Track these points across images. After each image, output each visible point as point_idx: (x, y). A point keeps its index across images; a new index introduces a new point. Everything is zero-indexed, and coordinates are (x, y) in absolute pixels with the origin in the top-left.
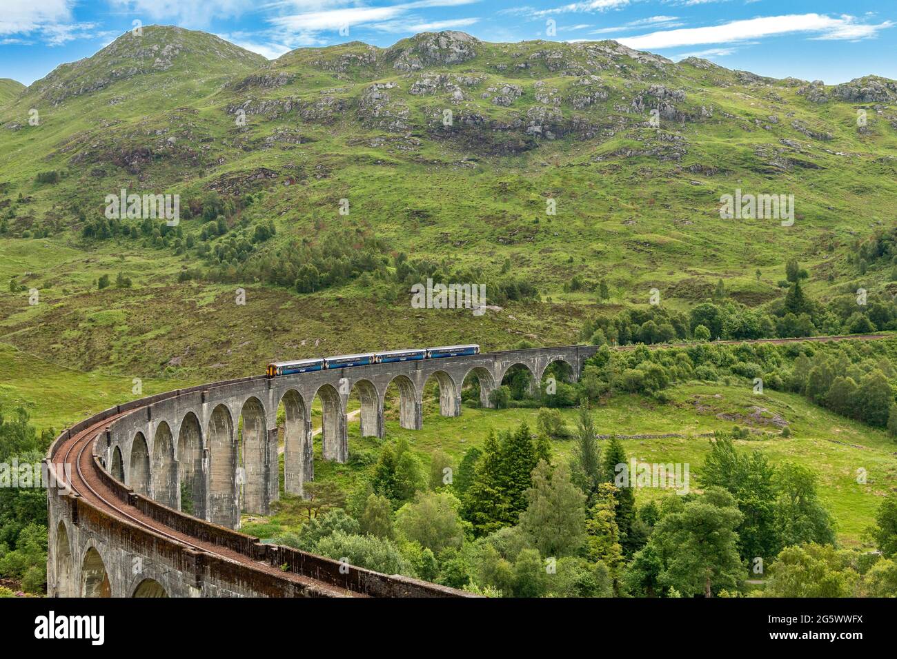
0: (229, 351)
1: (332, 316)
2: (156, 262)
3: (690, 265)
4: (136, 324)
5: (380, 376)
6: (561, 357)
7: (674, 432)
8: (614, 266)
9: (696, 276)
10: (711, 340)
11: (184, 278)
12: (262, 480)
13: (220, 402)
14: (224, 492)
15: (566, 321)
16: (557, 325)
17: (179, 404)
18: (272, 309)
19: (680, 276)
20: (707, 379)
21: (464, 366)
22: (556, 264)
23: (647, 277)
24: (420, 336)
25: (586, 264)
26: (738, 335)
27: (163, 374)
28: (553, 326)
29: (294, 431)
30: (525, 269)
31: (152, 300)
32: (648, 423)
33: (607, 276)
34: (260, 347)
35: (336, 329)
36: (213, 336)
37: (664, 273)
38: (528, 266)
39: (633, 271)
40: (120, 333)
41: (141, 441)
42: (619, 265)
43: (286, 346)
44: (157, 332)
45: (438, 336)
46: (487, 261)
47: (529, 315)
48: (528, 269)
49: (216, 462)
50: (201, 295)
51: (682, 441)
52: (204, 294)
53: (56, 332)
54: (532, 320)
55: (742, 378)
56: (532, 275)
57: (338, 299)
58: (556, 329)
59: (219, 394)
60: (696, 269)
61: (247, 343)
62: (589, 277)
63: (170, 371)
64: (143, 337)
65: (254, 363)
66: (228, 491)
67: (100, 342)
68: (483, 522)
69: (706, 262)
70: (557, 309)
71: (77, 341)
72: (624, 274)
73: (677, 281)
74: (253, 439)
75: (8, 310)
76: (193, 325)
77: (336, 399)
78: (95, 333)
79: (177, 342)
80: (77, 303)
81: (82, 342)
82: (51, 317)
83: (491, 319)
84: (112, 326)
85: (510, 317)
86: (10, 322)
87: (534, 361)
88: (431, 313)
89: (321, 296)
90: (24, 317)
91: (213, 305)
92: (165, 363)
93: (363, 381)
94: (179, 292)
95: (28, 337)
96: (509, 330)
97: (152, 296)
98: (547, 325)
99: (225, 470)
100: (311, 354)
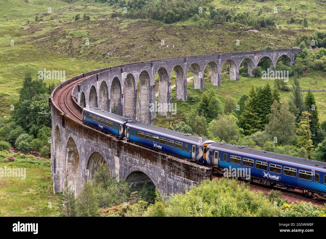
0: (134, 49)
1: (181, 34)
2: (101, 8)
4: (92, 37)
5: (202, 62)
6: (285, 54)
8: (310, 12)
11: (114, 16)
13: (129, 73)
14: (131, 113)
15: (288, 37)
16: (284, 39)
17: (111, 73)
18: (153, 31)
21: (241, 57)
22: (284, 11)
24: (221, 43)
25: (297, 11)
27: (104, 60)
28: (281, 39)
29: (163, 86)
30: (269, 13)
31: (99, 26)
32: (325, 84)
33: (307, 17)
34: (148, 48)
35: (182, 40)
36: (126, 43)
39: (319, 14)
40: (85, 41)
41: (94, 90)
42: (312, 12)
44: (101, 40)
45: (229, 44)
46: (252, 9)
47: (271, 34)
48: (271, 13)
49: (128, 100)
50: (121, 24)
52: (123, 23)
53: (55, 40)
54: (272, 37)
56: (272, 16)
57: (183, 26)
58: (283, 41)
59: (129, 69)
61: (142, 46)
62: (299, 17)
63: (107, 58)
64: (95, 43)
65: (145, 55)
66: (133, 113)
67: (75, 44)
68: (249, 128)
70: (283, 32)
71: (65, 44)
72: (315, 16)
74: (144, 89)
75: (34, 29)
76: (118, 38)
77: (182, 72)
78: (74, 40)
79: (110, 45)
80: (65, 27)
81: (67, 44)
82: (53, 33)
83: (253, 36)
84: (81, 38)
85: (262, 35)
86: (35, 35)
87: (273, 55)
88: (226, 33)
89: (176, 25)
90: (41, 33)
91: (127, 28)
92: (105, 54)
93: (194, 64)
94: (111, 22)
95: (43, 42)
96: (261, 41)
97: (99, 24)
98: (279, 39)
99: (131, 103)
100: (171, 51)
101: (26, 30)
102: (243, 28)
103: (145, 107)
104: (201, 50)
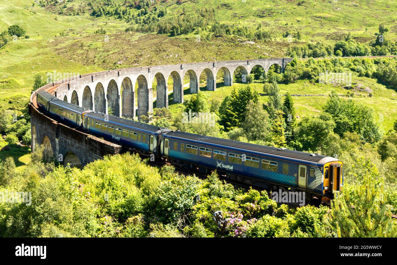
0: (141, 59)
1: (184, 45)
2: (120, 25)
3: (337, 26)
4: (106, 48)
5: (198, 68)
6: (276, 62)
7: (322, 94)
8: (305, 26)
9: (339, 31)
10: (342, 56)
11: (127, 30)
12: (145, 109)
13: (126, 76)
14: (129, 113)
15: (281, 48)
16: (277, 50)
17: (107, 75)
18: (160, 42)
19: (333, 31)
20: (339, 72)
21: (234, 65)
22: (281, 26)
23: (319, 31)
24: (219, 53)
25: (293, 25)
26: (354, 54)
27: (114, 67)
28: (275, 50)
29: (160, 90)
30: (268, 28)
31: (114, 39)
32: (312, 90)
33: (302, 31)
34: (154, 57)
35: (185, 50)
36: (135, 53)
37: (326, 30)
38: (269, 26)
39: (313, 29)
40: (99, 51)
42: (307, 26)
43: (164, 57)
44: (114, 51)
45: (226, 54)
46: (252, 24)
47: (266, 46)
48: (269, 28)
49: (126, 101)
50: (133, 37)
51: (325, 97)
52: (134, 37)
53: (74, 51)
54: (267, 48)
55: (354, 72)
56: (270, 30)
57: (187, 39)
58: (277, 51)
59: (126, 73)
60: (340, 28)
61: (149, 56)
62: (294, 31)
64: (108, 53)
65: (150, 64)
66: (130, 113)
67: (91, 55)
68: (229, 126)
69: (345, 25)
70: (278, 44)
71: (82, 54)
72: (309, 30)
73: (331, 33)
74: (142, 92)
75: (58, 42)
76: (128, 49)
77: (179, 77)
78: (90, 51)
79: (121, 55)
80: (84, 40)
81: (84, 55)
82: (73, 45)
83: (249, 47)
84: (96, 49)
85: (258, 46)
86: (58, 47)
87: (265, 64)
88: (224, 44)
89: (180, 37)
90: (63, 45)
91: (137, 41)
92: (116, 63)
93: (190, 70)
94: (124, 36)
95: (64, 53)
96: (256, 52)
97: (114, 37)
98: (273, 50)
99: (129, 104)
100: (174, 60)
101: (51, 43)
102: (241, 40)
103: (143, 108)
104: (200, 59)
